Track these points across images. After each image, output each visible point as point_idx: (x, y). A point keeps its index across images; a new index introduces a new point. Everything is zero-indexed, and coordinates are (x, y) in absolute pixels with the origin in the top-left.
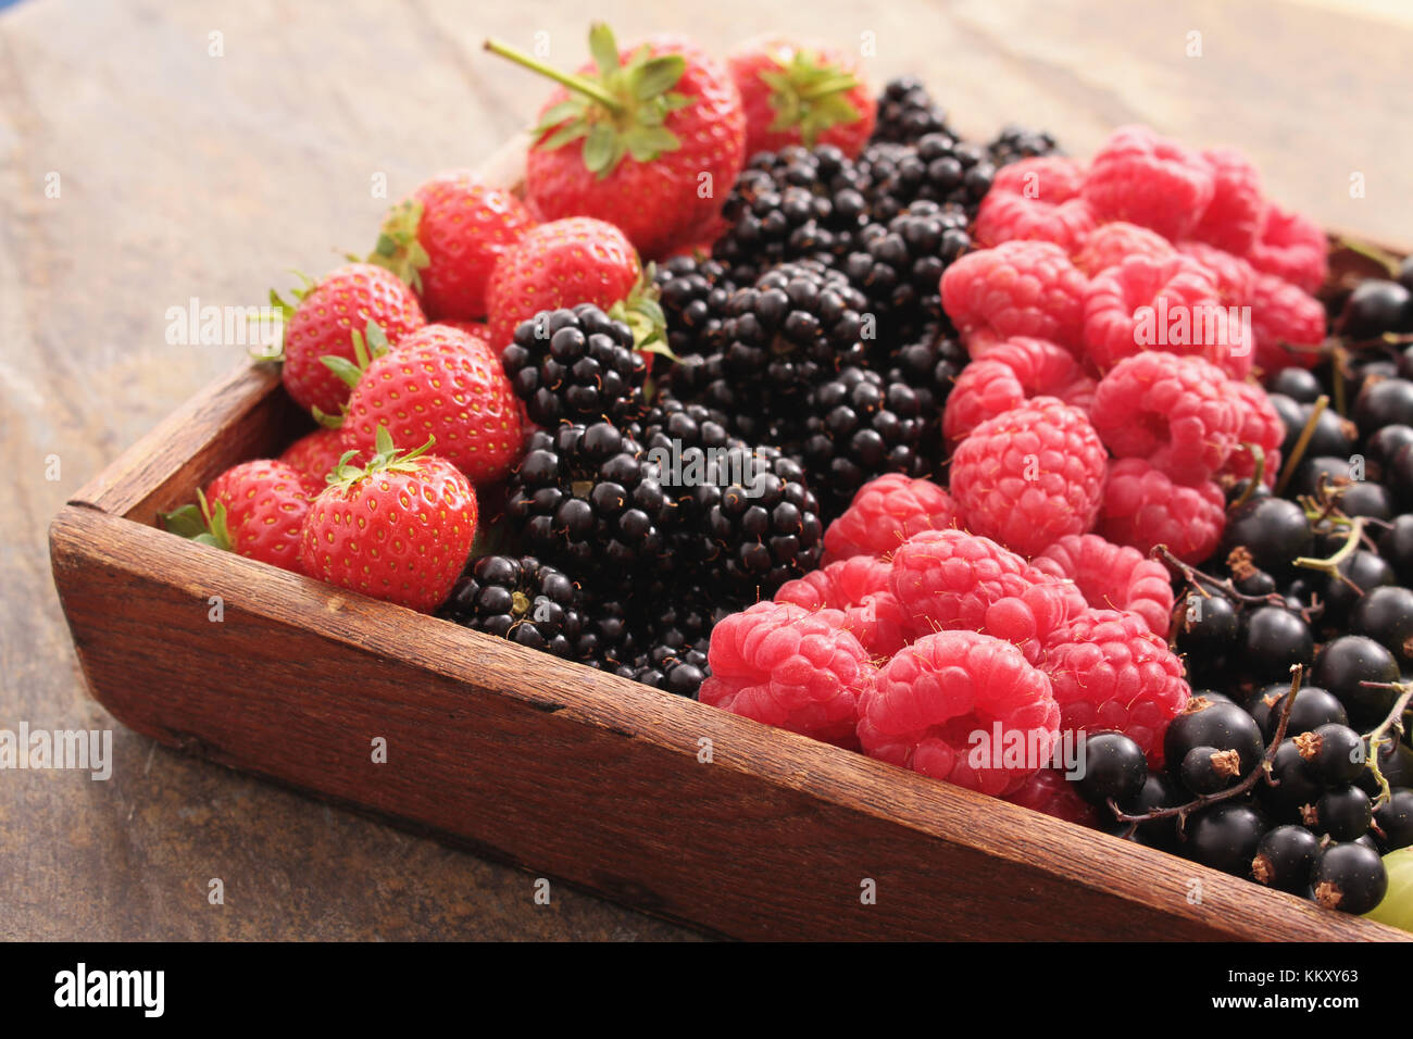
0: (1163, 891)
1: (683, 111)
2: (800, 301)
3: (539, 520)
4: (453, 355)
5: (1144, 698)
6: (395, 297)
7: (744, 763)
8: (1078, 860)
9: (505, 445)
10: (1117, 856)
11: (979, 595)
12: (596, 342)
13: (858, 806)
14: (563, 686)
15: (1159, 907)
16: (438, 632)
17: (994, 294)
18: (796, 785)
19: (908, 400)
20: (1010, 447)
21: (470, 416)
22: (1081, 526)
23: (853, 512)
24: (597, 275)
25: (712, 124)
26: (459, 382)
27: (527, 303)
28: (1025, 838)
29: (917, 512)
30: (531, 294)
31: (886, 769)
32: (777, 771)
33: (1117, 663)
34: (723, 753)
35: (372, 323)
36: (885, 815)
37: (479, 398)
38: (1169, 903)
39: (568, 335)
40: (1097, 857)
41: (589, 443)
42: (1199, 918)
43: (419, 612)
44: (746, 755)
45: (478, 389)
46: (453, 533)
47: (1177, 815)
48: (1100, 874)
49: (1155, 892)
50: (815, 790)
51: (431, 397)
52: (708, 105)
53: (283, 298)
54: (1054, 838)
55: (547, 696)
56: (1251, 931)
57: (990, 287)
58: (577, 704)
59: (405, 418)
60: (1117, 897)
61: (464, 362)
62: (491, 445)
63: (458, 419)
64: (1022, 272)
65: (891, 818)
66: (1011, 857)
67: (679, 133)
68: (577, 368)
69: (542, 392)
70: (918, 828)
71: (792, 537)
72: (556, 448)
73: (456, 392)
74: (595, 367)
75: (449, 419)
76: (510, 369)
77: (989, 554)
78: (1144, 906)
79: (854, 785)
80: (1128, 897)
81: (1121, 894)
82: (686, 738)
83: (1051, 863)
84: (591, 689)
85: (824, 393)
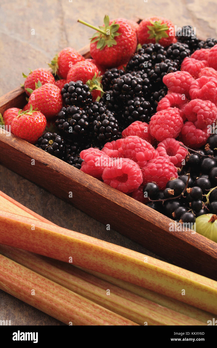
0: (149, 217)
1: (119, 36)
2: (126, 82)
3: (60, 125)
4: (48, 90)
5: (163, 176)
6: (46, 76)
7: (77, 180)
8: (135, 208)
9: (57, 109)
10: (142, 209)
11: (135, 151)
12: (77, 90)
13: (96, 192)
14: (49, 161)
15: (147, 220)
16: (31, 147)
17: (170, 83)
18: (86, 186)
19: (147, 105)
20: (159, 118)
21: (50, 103)
22: (173, 136)
23: (127, 129)
24: (85, 74)
25: (125, 39)
26: (48, 96)
27: (71, 79)
28: (125, 202)
29: (138, 130)
30: (71, 77)
31: (104, 185)
32: (83, 183)
33: (158, 168)
34: (74, 178)
35: (39, 81)
36: (100, 194)
37: (52, 99)
38: (149, 219)
39: (72, 88)
40: (138, 208)
41: (71, 110)
42: (154, 223)
43: (29, 143)
44: (78, 179)
45: (52, 98)
46: (37, 128)
47: (162, 201)
48: (137, 212)
49: (147, 217)
50: (89, 187)
51: (42, 98)
52: (125, 35)
53: (25, 74)
54: (131, 203)
55: (46, 162)
56: (163, 227)
57: (170, 81)
58: (51, 165)
59: (37, 102)
60: (139, 217)
61: (50, 92)
62: (54, 109)
63: (47, 104)
64: (177, 78)
65: (102, 195)
66: (122, 206)
67: (117, 41)
68: (73, 94)
69: (67, 99)
70: (106, 197)
71: (110, 133)
72: (65, 111)
73: (47, 98)
74: (76, 95)
75: (45, 103)
76: (62, 93)
77: (140, 142)
78: (144, 219)
79: (97, 187)
80: (142, 217)
81: (140, 216)
82: (69, 174)
83: (129, 208)
84: (54, 162)
85: (129, 102)
